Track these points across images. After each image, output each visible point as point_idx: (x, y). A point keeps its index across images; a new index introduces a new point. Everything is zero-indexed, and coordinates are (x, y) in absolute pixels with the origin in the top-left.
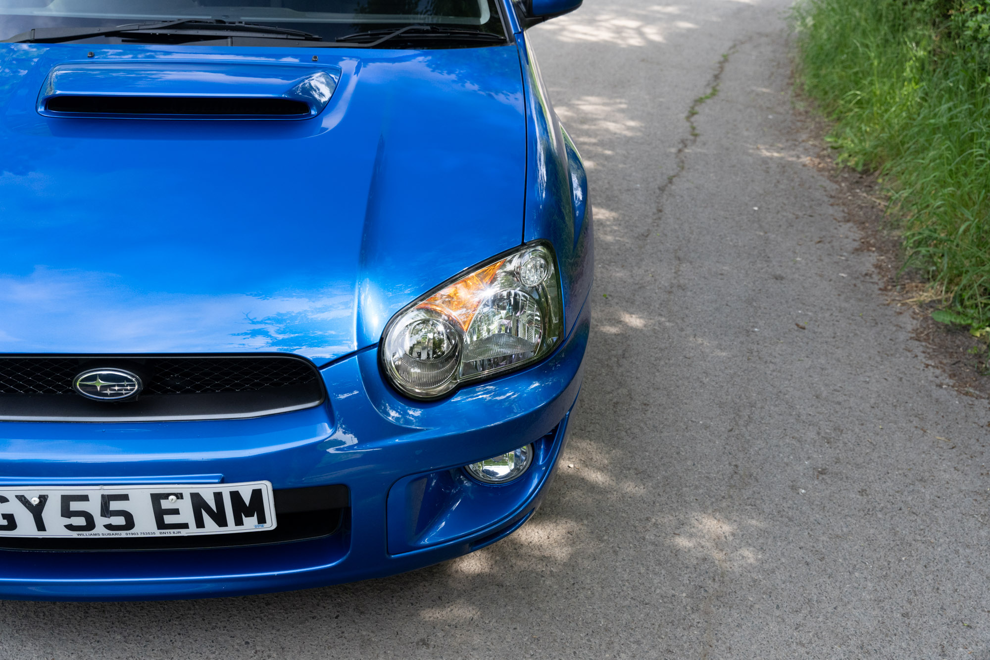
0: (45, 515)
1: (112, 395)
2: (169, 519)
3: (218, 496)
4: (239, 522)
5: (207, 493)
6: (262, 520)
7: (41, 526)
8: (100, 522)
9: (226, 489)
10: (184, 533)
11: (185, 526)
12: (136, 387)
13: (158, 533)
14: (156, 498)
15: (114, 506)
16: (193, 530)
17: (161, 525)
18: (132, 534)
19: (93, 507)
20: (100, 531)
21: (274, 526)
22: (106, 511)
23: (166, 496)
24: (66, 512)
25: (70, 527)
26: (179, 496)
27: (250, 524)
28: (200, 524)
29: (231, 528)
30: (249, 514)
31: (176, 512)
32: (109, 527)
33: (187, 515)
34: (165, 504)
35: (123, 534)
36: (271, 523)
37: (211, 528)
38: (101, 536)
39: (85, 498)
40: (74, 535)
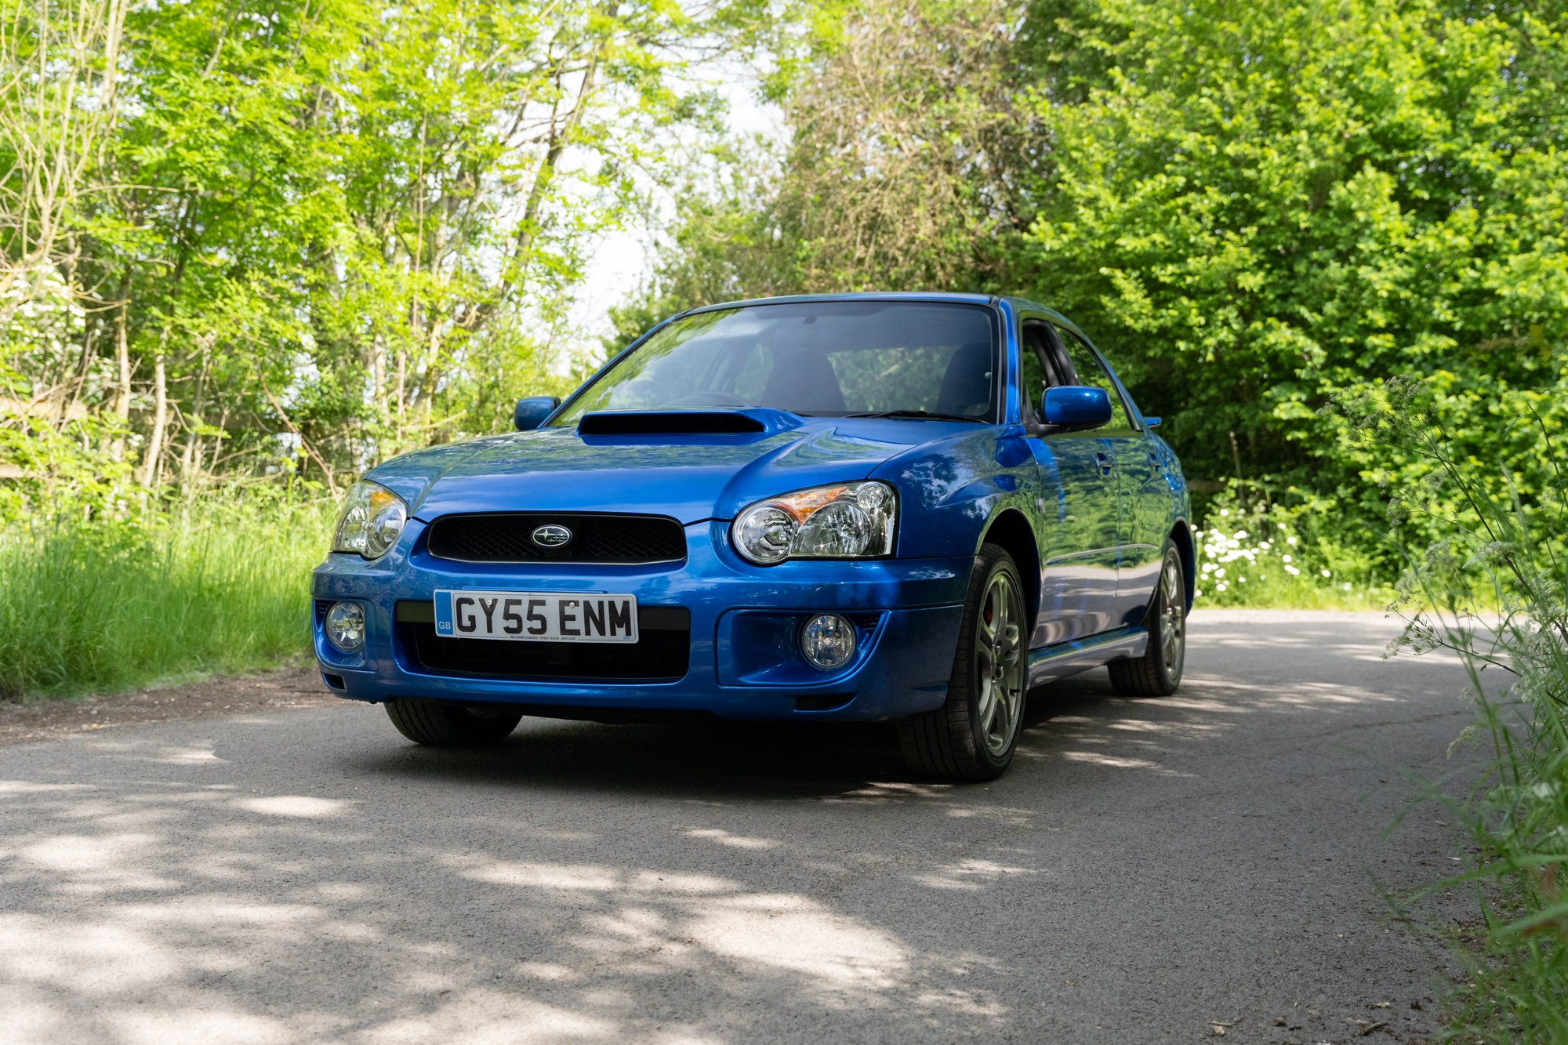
0: (494, 617)
2: (569, 625)
3: (601, 604)
4: (613, 633)
5: (594, 602)
6: (628, 633)
7: (490, 630)
8: (527, 624)
9: (607, 599)
10: (577, 639)
11: (577, 632)
12: (568, 539)
13: (560, 639)
14: (563, 604)
15: (537, 610)
16: (582, 639)
17: (564, 631)
18: (544, 638)
19: (522, 610)
20: (525, 636)
21: (636, 641)
22: (531, 616)
23: (567, 603)
24: (507, 616)
25: (508, 630)
26: (577, 603)
27: (620, 637)
28: (588, 633)
29: (608, 639)
30: (620, 626)
31: (572, 618)
32: (531, 630)
33: (579, 624)
34: (568, 611)
35: (538, 638)
36: (634, 638)
37: (595, 637)
38: (525, 639)
39: (518, 602)
40: (508, 637)
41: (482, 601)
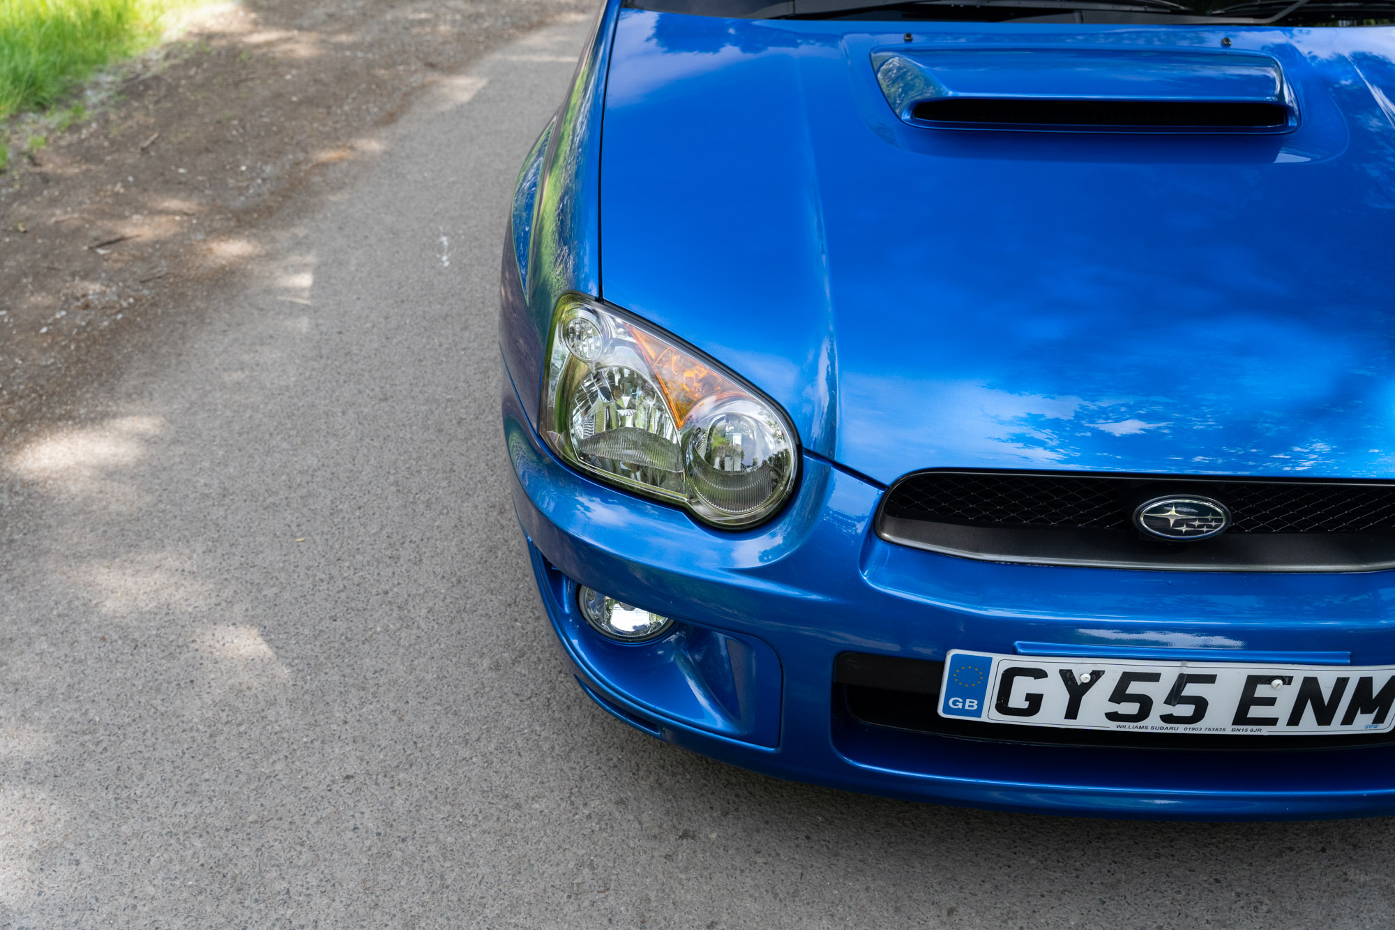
0: (1086, 700)
1: (1187, 533)
2: (1255, 712)
3: (1341, 683)
4: (1348, 720)
5: (1326, 677)
6: (1380, 718)
8: (1160, 709)
9: (1355, 674)
10: (1266, 731)
11: (1272, 722)
12: (1223, 524)
13: (1229, 730)
14: (1253, 682)
16: (1282, 729)
17: (1240, 719)
18: (1194, 729)
19: (1158, 692)
20: (1153, 724)
21: (1389, 729)
22: (1175, 697)
23: (1268, 680)
24: (1119, 696)
25: (1112, 716)
26: (1288, 681)
27: (1362, 724)
29: (1333, 728)
30: (1368, 710)
31: (1271, 702)
32: (1168, 718)
34: (1263, 691)
35: (1181, 729)
36: (1387, 726)
37: (1309, 725)
38: (1149, 730)
39: (1155, 677)
40: (1113, 726)
41: (1067, 676)
